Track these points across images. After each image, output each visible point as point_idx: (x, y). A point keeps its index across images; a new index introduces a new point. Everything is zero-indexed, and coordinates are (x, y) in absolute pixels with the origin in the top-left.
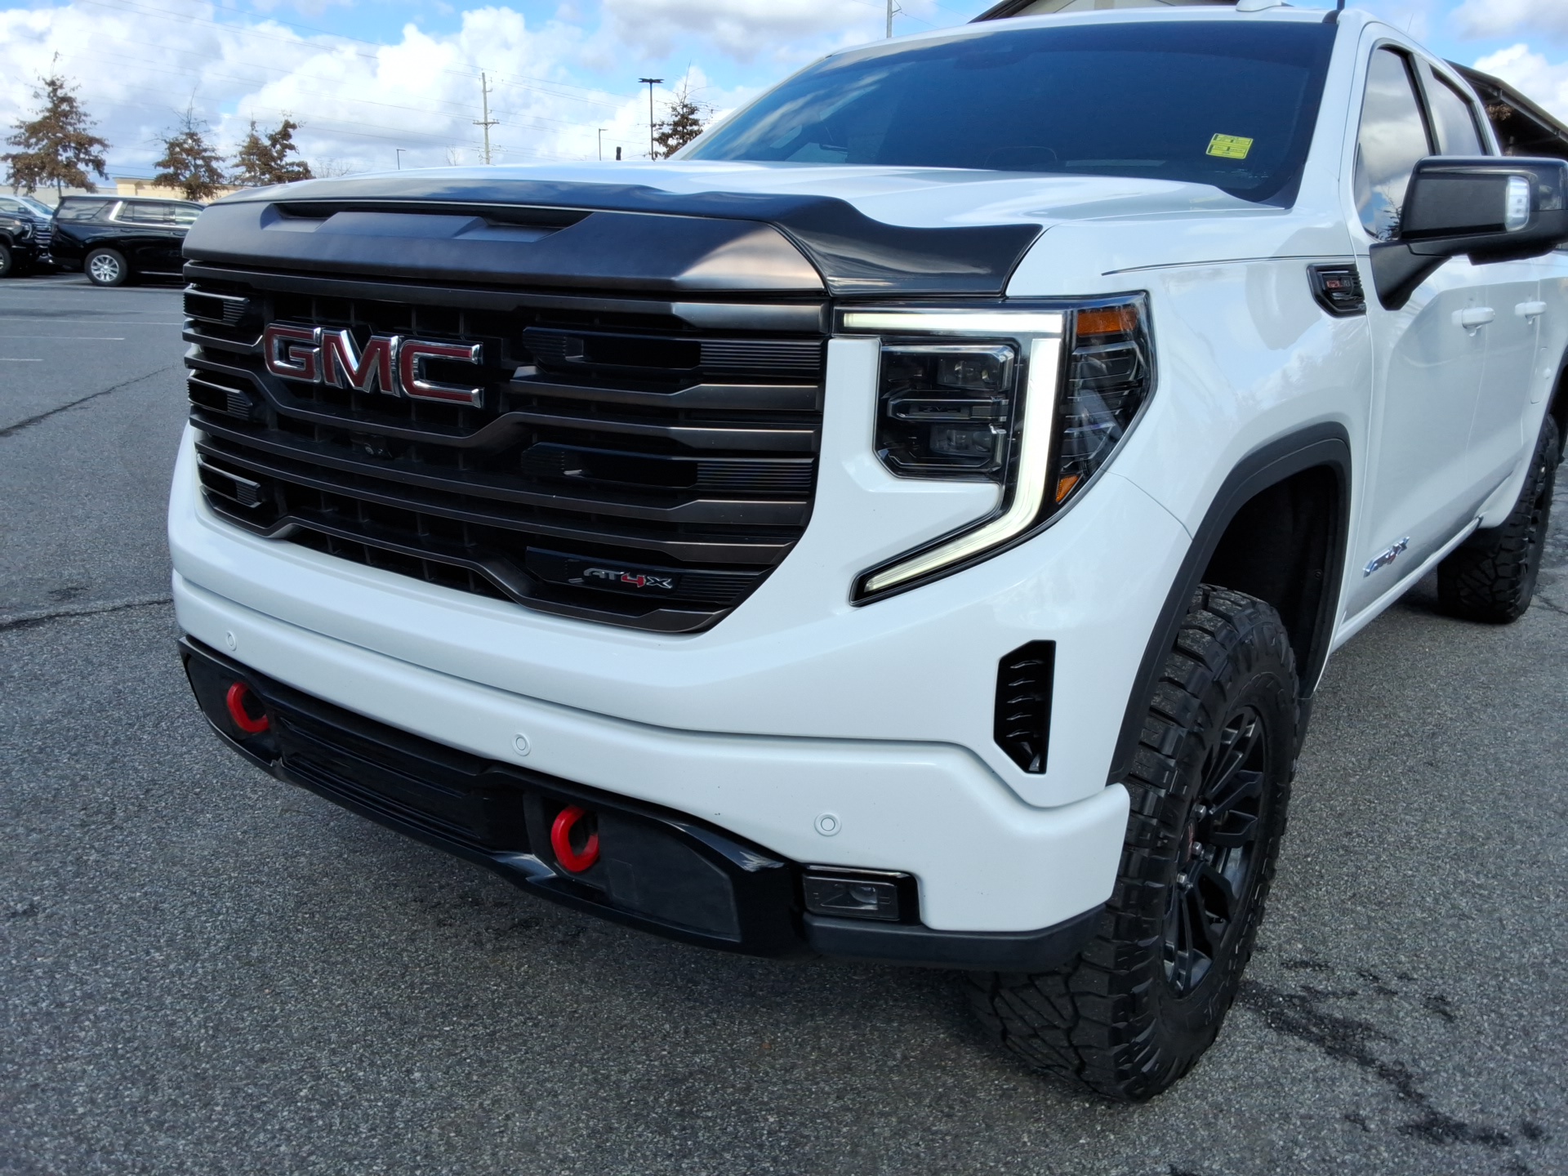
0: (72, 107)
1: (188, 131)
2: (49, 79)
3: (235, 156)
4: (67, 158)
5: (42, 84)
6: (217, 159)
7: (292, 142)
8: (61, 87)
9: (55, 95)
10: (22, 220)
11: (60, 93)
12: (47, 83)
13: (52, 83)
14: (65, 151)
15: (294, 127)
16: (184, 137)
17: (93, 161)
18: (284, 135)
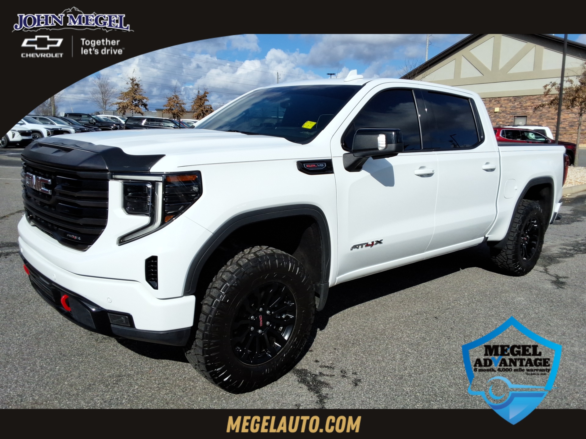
0: (138, 87)
1: (174, 95)
2: (131, 78)
3: (192, 103)
4: (135, 104)
5: (129, 80)
6: (183, 104)
7: (207, 98)
8: (135, 81)
9: (133, 83)
10: (116, 124)
11: (135, 82)
12: (131, 79)
13: (132, 80)
14: (135, 101)
15: (208, 93)
16: (173, 97)
17: (144, 105)
18: (205, 96)
